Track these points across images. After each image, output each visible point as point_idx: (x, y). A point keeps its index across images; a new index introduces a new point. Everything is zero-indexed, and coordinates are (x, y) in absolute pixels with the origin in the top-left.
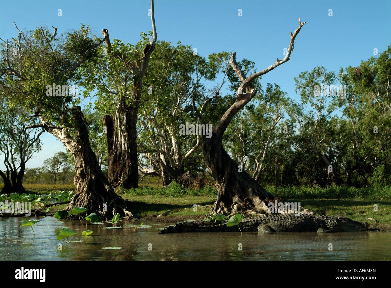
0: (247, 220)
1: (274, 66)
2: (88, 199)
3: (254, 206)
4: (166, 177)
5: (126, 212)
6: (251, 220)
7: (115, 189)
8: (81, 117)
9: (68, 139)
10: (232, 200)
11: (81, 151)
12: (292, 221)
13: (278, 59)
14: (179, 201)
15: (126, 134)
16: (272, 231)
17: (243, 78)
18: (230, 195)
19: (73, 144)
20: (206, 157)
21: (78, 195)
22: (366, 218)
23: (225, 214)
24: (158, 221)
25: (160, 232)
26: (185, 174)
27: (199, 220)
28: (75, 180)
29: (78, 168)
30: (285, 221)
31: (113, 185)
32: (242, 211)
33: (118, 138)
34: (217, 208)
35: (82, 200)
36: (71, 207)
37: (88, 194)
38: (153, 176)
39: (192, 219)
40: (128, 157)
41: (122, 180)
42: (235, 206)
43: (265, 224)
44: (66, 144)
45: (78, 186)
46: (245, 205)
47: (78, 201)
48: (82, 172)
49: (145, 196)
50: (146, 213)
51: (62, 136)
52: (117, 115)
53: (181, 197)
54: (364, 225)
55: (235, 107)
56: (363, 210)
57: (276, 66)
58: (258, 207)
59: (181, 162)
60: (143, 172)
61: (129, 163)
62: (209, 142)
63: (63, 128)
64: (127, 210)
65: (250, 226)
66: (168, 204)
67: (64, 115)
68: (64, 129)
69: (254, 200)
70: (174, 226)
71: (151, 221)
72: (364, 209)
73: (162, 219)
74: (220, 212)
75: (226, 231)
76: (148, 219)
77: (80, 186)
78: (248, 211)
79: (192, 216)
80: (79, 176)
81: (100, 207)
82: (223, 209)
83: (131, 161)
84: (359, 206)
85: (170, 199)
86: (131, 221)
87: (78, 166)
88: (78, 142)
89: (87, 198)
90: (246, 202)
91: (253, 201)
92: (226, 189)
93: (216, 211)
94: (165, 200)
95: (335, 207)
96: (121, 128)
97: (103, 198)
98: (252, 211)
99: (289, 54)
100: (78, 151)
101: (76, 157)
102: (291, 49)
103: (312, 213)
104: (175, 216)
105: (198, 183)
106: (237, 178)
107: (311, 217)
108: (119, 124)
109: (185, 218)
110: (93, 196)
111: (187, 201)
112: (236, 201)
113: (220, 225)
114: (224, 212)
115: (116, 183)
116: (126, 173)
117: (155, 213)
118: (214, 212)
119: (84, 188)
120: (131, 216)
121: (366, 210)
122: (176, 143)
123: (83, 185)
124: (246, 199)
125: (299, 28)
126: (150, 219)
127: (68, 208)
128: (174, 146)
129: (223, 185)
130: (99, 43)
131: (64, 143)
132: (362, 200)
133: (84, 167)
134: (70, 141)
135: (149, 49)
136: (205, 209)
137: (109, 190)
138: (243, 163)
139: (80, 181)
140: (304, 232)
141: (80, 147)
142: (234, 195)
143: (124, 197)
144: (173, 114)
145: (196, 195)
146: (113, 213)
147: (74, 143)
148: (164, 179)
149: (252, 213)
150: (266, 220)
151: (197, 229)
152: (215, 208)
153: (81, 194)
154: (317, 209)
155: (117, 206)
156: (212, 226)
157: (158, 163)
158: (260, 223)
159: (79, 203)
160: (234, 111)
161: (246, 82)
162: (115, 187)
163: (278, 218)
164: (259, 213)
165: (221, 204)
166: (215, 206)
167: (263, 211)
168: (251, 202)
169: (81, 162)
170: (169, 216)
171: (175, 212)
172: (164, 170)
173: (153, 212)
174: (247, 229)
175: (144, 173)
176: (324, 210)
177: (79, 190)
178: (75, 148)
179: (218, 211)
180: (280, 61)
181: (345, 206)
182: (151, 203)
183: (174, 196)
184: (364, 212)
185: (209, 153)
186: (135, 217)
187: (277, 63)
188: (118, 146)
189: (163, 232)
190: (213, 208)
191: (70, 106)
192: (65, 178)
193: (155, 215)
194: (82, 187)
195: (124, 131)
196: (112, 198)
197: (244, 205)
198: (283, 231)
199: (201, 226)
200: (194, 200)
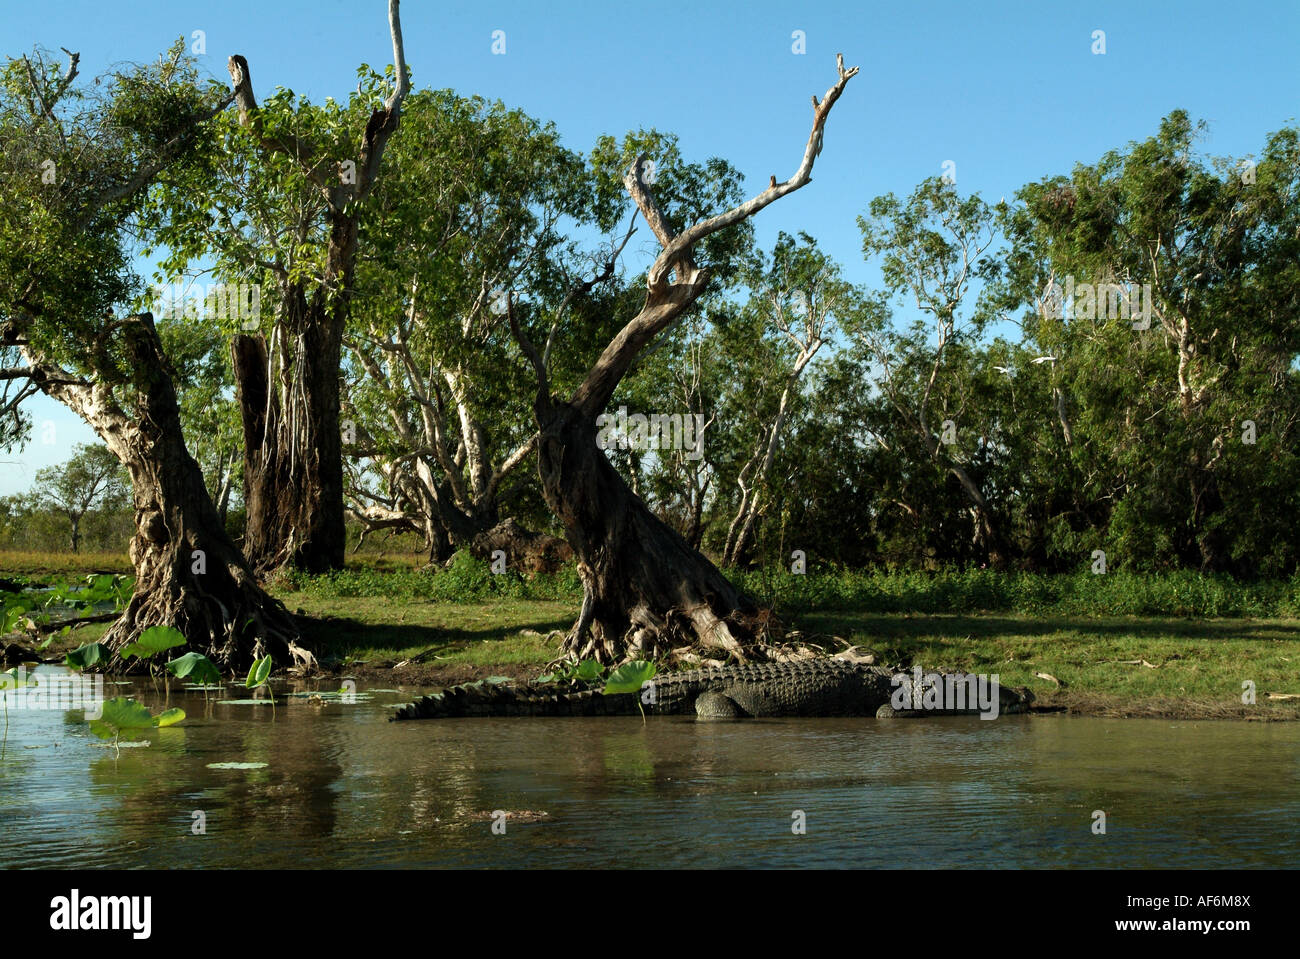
0: (664, 681)
1: (762, 201)
2: (176, 609)
3: (694, 635)
4: (441, 534)
5: (295, 650)
6: (676, 679)
7: (267, 574)
8: (153, 349)
9: (113, 418)
10: (628, 618)
11: (153, 456)
12: (800, 683)
13: (774, 179)
14: (467, 617)
15: (306, 399)
16: (738, 714)
17: (668, 236)
18: (623, 603)
19: (129, 433)
20: (548, 482)
21: (144, 597)
22: (1033, 672)
23: (606, 660)
24: (396, 680)
25: (394, 716)
26: (498, 527)
27: (523, 677)
28: (133, 548)
29: (143, 510)
30: (781, 683)
31: (262, 562)
32: (658, 650)
33: (278, 412)
34: (582, 642)
35: (157, 613)
36: (122, 634)
37: (176, 595)
38: (399, 532)
39: (503, 673)
40: (312, 473)
41: (290, 545)
42: (638, 636)
43: (718, 690)
44: (106, 434)
45: (142, 569)
46: (667, 632)
47: (142, 617)
48: (156, 523)
49: (364, 600)
50: (359, 657)
51: (94, 407)
52: (276, 336)
53: (479, 603)
54: (1018, 697)
55: (641, 325)
56: (1027, 650)
57: (769, 202)
58: (708, 640)
59: (489, 489)
60: (366, 519)
61: (313, 491)
62: (558, 435)
63: (94, 383)
64: (299, 644)
65: (673, 697)
66: (431, 626)
67: (99, 341)
68: (100, 387)
69: (696, 616)
70: (438, 697)
71: (375, 680)
72: (1029, 646)
73: (408, 674)
74: (592, 652)
75: (598, 712)
76: (364, 674)
77: (151, 569)
78: (675, 651)
79: (503, 664)
80: (146, 536)
81: (212, 635)
82: (599, 644)
83: (322, 485)
84: (1016, 637)
85: (438, 611)
86: (312, 682)
87: (142, 506)
88: (143, 428)
89: (172, 607)
90: (672, 623)
91: (693, 620)
92: (608, 582)
93: (578, 650)
94: (423, 614)
95: (943, 640)
96: (289, 378)
97: (223, 607)
98: (689, 651)
99: (810, 165)
100: (145, 455)
101: (136, 475)
102: (816, 150)
103: (868, 659)
104: (452, 666)
105: (540, 557)
106: (645, 549)
107: (859, 670)
108: (282, 365)
109: (480, 673)
110: (193, 601)
111: (492, 618)
112: (639, 618)
113: (579, 694)
114: (602, 654)
115: (272, 556)
116: (304, 524)
117: (391, 654)
118: (573, 654)
119: (162, 574)
120: (313, 665)
121: (1037, 649)
122: (474, 424)
123: (161, 564)
124: (671, 612)
125: (838, 85)
126: (372, 674)
127: (112, 638)
128: (466, 435)
129: (601, 569)
130: (214, 106)
131: (97, 429)
132: (1033, 617)
133: (162, 508)
134: (118, 425)
135: (381, 125)
136: (546, 645)
137: (242, 583)
138: (697, 489)
139: (150, 551)
140: (838, 716)
141: (151, 444)
142: (633, 602)
143: (293, 603)
144: (465, 329)
145: (526, 595)
146: (256, 655)
147: (133, 431)
148: (432, 540)
149: (687, 657)
150: (720, 679)
151: (509, 708)
152: (575, 642)
153: (152, 594)
154: (886, 645)
155: (268, 633)
156: (555, 697)
157: (416, 490)
158: (704, 690)
159: (145, 622)
160: (637, 338)
161: (677, 247)
162: (269, 568)
163: (760, 673)
164: (709, 657)
165: (594, 628)
166: (574, 634)
167: (722, 650)
168: (687, 623)
169: (155, 491)
170: (433, 663)
171: (451, 652)
172: (432, 511)
173: (383, 651)
174: (663, 707)
175: (370, 523)
176: (909, 649)
177: (145, 581)
178: (135, 447)
179: (585, 651)
180: (779, 185)
181: (974, 637)
182: (377, 623)
183: (454, 600)
184: (1028, 656)
185: (557, 468)
186: (324, 666)
187: (771, 192)
188: (279, 436)
189: (403, 716)
190: (570, 642)
191: (120, 312)
192: (111, 532)
193: (388, 662)
194: (156, 571)
195: (299, 386)
196: (254, 608)
197: (664, 631)
198: (772, 714)
199: (521, 698)
200: (516, 613)
